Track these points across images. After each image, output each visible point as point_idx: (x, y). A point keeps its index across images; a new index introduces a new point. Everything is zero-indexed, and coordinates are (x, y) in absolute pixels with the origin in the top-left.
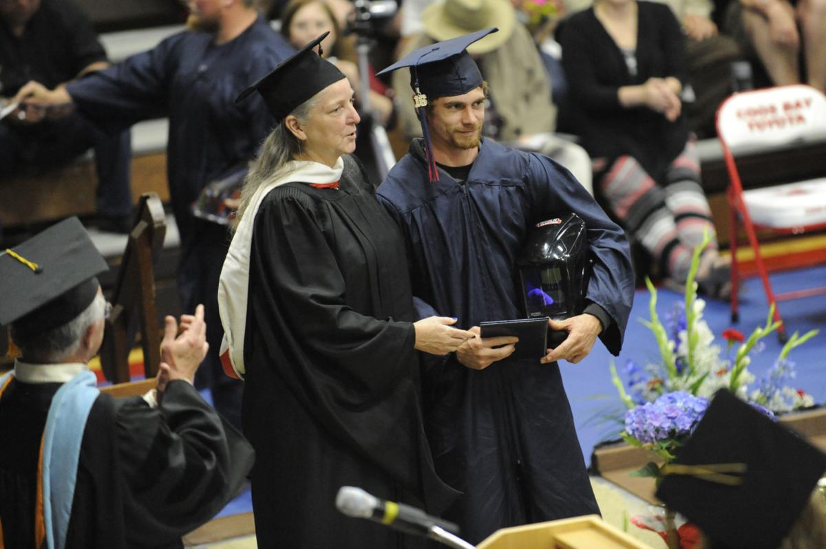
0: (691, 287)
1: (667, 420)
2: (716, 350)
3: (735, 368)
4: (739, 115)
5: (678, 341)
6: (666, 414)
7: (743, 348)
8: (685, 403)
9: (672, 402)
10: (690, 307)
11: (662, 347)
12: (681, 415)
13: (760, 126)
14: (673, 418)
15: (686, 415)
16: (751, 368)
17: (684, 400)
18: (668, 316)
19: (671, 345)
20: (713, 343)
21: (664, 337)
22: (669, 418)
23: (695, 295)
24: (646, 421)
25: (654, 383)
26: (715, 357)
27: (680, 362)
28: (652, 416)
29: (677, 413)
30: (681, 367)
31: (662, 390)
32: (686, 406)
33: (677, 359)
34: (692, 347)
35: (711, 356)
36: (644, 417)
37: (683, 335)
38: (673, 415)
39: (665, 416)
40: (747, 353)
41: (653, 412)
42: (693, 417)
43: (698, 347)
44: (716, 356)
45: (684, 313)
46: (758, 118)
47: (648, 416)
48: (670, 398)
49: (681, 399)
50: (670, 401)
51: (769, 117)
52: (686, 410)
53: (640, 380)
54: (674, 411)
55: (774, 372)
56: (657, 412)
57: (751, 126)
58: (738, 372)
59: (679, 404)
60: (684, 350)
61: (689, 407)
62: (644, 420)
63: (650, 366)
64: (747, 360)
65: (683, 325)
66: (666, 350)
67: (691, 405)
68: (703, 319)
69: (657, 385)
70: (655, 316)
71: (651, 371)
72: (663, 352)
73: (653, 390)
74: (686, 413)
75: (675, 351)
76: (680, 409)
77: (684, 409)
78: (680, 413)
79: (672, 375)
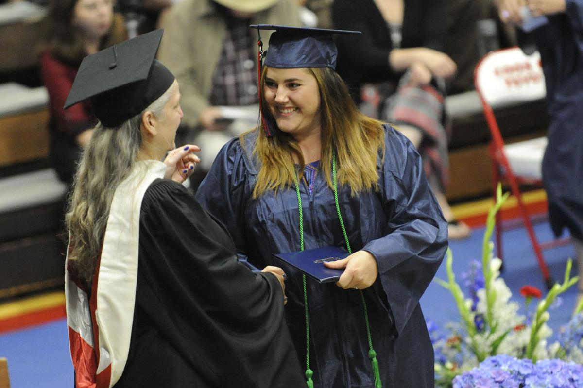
0: (488, 248)
1: (494, 384)
2: (514, 307)
3: (534, 324)
4: (497, 73)
5: (476, 299)
6: (494, 378)
7: (543, 304)
8: (510, 366)
9: (496, 366)
10: (486, 265)
11: (460, 307)
12: (508, 379)
13: (517, 82)
14: (500, 382)
15: (512, 378)
16: (549, 323)
17: (509, 363)
18: (464, 275)
19: (469, 303)
20: (510, 300)
21: (460, 295)
22: (497, 382)
23: (491, 255)
24: (474, 386)
25: (453, 340)
26: (514, 314)
27: (479, 319)
28: (480, 381)
29: (504, 377)
30: (481, 324)
31: (461, 346)
32: (512, 369)
33: (476, 317)
34: (490, 305)
35: (511, 313)
36: (472, 382)
37: (481, 293)
38: (500, 379)
39: (493, 380)
40: (546, 309)
41: (481, 377)
42: (519, 380)
43: (496, 305)
44: (516, 313)
45: (480, 272)
46: (515, 75)
47: (476, 381)
48: (493, 361)
49: (506, 362)
50: (494, 364)
51: (525, 73)
52: (511, 373)
53: (440, 338)
54: (500, 375)
55: (573, 326)
56: (484, 377)
57: (508, 83)
58: (538, 328)
59: (504, 368)
60: (482, 308)
61: (514, 370)
62: (472, 385)
63: (450, 324)
64: (546, 316)
65: (481, 284)
66: (465, 309)
67: (516, 368)
68: (500, 276)
69: (457, 343)
70: (452, 276)
71: (450, 329)
72: (462, 311)
73: (453, 347)
74: (512, 376)
75: (474, 309)
76: (506, 373)
77: (509, 373)
78: (507, 377)
79: (471, 332)
